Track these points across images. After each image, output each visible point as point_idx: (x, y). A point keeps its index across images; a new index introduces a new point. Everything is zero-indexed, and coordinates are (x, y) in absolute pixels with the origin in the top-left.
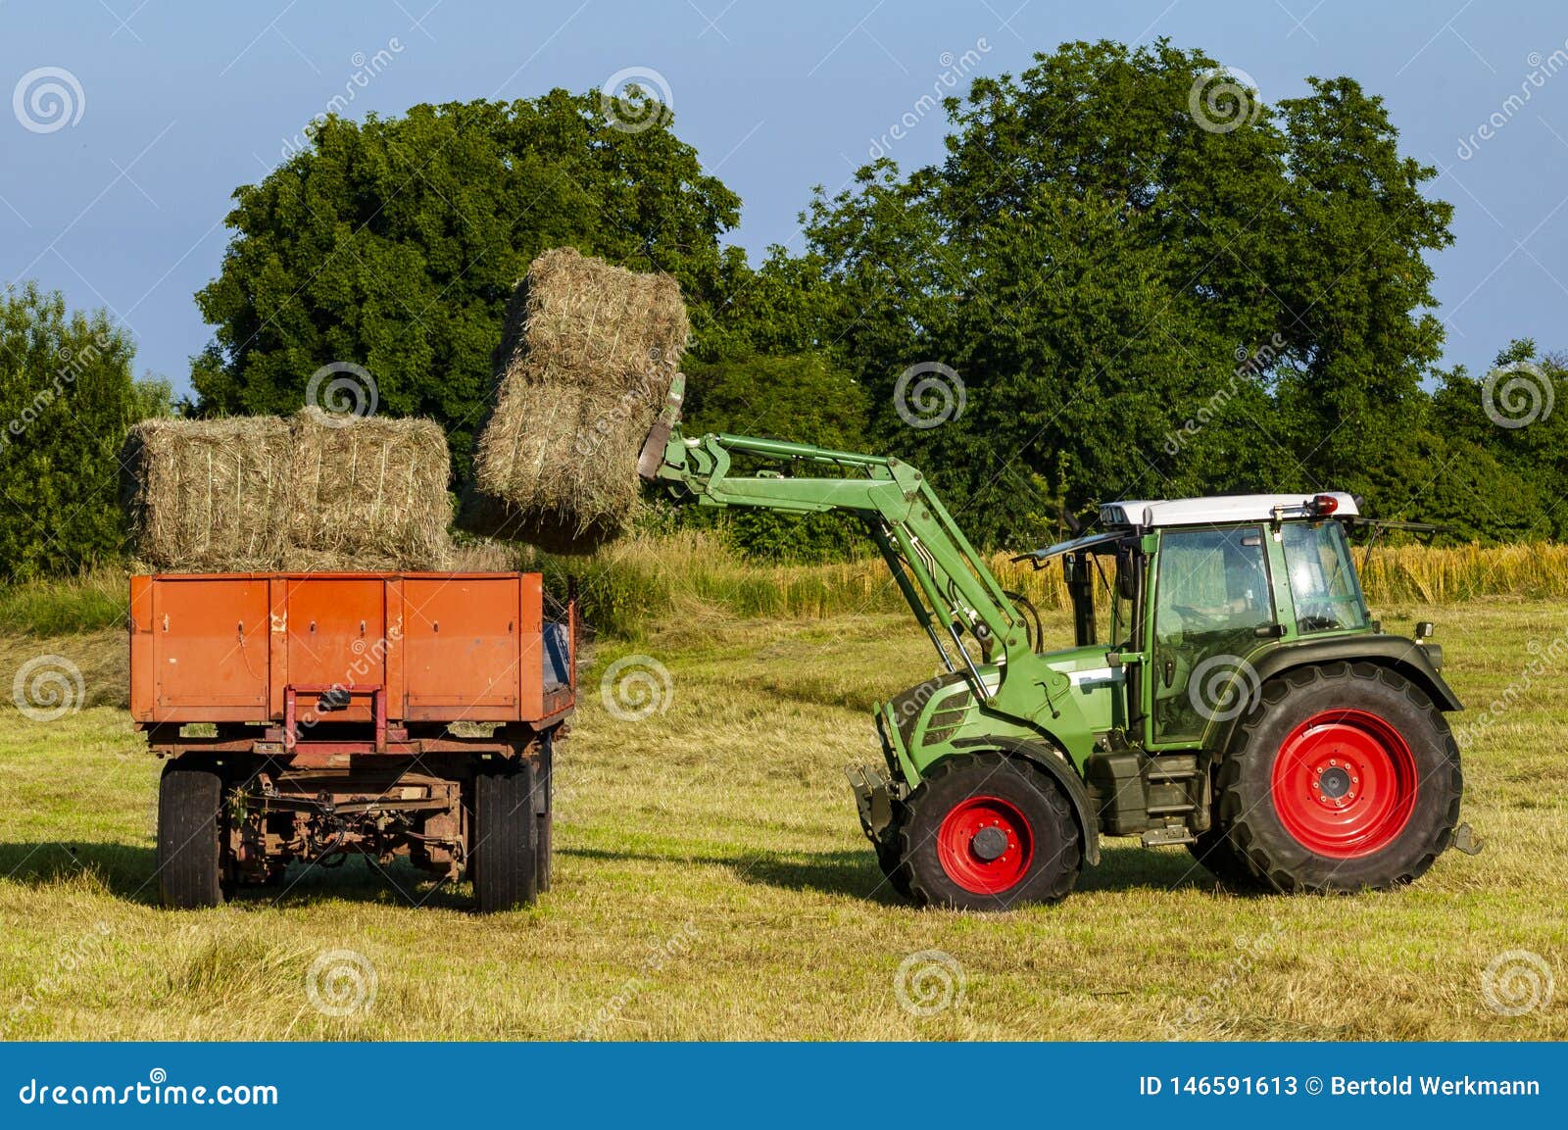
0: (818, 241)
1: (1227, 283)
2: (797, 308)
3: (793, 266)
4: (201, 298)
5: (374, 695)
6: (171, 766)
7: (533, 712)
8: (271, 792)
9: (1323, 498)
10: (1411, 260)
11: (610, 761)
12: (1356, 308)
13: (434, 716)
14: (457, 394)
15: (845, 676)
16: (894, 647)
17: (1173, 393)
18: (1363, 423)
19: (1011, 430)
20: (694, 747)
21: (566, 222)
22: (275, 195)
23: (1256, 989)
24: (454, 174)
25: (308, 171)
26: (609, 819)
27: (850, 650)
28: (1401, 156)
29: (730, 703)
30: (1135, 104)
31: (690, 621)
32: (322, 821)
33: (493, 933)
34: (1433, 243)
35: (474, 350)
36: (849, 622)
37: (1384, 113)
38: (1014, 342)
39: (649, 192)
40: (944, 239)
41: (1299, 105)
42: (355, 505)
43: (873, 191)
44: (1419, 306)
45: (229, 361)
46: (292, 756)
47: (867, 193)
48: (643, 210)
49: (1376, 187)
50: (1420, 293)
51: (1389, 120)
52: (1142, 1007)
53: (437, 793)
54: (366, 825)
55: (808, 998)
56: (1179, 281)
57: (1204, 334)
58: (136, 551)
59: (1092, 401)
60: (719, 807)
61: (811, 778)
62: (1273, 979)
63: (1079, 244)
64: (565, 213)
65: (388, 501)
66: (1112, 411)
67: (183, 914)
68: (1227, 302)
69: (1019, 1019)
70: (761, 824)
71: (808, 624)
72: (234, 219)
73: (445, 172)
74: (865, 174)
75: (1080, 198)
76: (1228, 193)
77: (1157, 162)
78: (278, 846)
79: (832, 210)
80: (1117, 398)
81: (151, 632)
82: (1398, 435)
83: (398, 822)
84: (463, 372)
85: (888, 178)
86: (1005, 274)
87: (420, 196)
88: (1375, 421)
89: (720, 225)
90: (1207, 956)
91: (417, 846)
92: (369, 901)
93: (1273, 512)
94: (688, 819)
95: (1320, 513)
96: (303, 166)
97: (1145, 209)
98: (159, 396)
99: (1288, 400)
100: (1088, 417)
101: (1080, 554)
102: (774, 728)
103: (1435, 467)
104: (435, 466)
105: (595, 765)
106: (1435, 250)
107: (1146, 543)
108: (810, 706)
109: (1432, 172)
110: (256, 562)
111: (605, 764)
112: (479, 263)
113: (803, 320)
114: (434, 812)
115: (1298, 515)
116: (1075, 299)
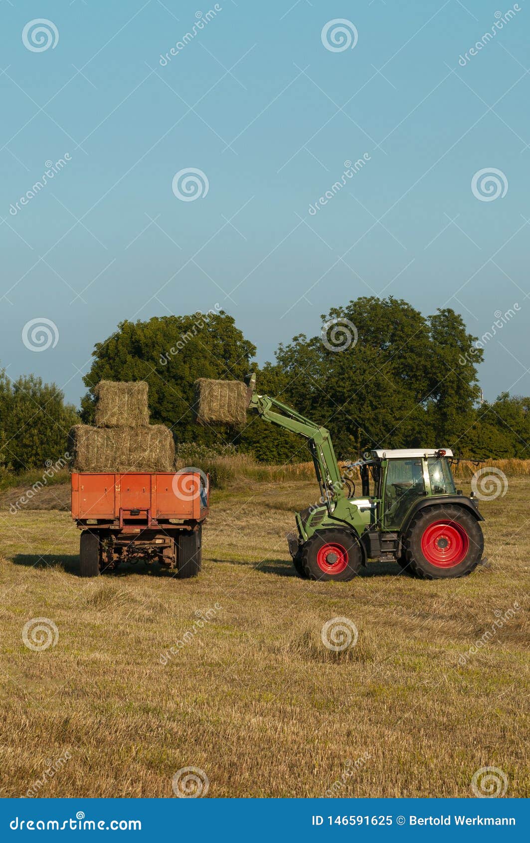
0: (281, 360)
1: (411, 374)
2: (274, 382)
3: (273, 369)
4: (84, 379)
5: (147, 511)
6: (84, 532)
7: (197, 516)
8: (115, 541)
9: (441, 451)
10: (470, 367)
11: (216, 528)
12: (453, 382)
13: (166, 518)
14: (166, 410)
15: (291, 501)
16: (307, 492)
17: (394, 409)
18: (455, 419)
19: (343, 421)
20: (243, 524)
21: (201, 355)
22: (108, 346)
23: (424, 604)
24: (165, 339)
25: (118, 338)
26: (218, 548)
27: (292, 493)
28: (467, 333)
29: (254, 510)
30: (382, 317)
31: (241, 483)
32: (131, 550)
33: (186, 585)
34: (477, 361)
35: (171, 396)
36: (292, 484)
37: (461, 320)
38: (344, 393)
39: (227, 345)
40: (321, 360)
41: (435, 317)
42: (141, 453)
43: (299, 344)
44: (473, 381)
45: (93, 399)
46: (122, 530)
47: (296, 345)
48: (225, 351)
49: (459, 343)
50: (473, 377)
51: (463, 322)
52: (388, 609)
53: (167, 541)
54: (145, 551)
55: (285, 606)
56: (397, 374)
57: (404, 391)
58: (73, 466)
59: (369, 412)
60: (253, 544)
61: (281, 534)
62: (429, 600)
63: (364, 362)
64: (200, 352)
65: (151, 451)
66: (375, 415)
67: (88, 579)
68: (411, 380)
69: (350, 613)
70: (266, 550)
71: (279, 484)
72: (94, 353)
73: (162, 339)
74: (295, 339)
75: (365, 347)
76: (412, 345)
77: (389, 335)
78: (117, 557)
79: (285, 350)
80: (376, 411)
81: (78, 491)
82: (466, 422)
83: (155, 550)
84: (168, 403)
85: (303, 340)
86: (341, 371)
87: (154, 346)
88: (458, 418)
89: (250, 355)
90: (408, 593)
91: (161, 558)
92: (145, 574)
93: (425, 455)
94: (243, 547)
95: (439, 456)
96: (117, 337)
97: (385, 350)
98: (72, 411)
99: (431, 411)
100: (368, 417)
101: (365, 466)
102: (268, 518)
103: (477, 433)
104: (165, 439)
105: (212, 529)
106: (478, 364)
107: (383, 464)
108: (280, 511)
109: (477, 339)
110: (110, 469)
111: (215, 529)
112: (173, 368)
113: (276, 386)
114: (166, 547)
115: (433, 456)
116: (363, 379)
